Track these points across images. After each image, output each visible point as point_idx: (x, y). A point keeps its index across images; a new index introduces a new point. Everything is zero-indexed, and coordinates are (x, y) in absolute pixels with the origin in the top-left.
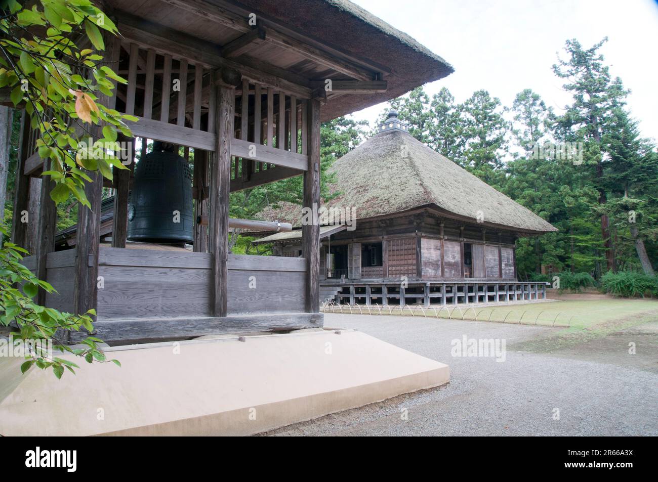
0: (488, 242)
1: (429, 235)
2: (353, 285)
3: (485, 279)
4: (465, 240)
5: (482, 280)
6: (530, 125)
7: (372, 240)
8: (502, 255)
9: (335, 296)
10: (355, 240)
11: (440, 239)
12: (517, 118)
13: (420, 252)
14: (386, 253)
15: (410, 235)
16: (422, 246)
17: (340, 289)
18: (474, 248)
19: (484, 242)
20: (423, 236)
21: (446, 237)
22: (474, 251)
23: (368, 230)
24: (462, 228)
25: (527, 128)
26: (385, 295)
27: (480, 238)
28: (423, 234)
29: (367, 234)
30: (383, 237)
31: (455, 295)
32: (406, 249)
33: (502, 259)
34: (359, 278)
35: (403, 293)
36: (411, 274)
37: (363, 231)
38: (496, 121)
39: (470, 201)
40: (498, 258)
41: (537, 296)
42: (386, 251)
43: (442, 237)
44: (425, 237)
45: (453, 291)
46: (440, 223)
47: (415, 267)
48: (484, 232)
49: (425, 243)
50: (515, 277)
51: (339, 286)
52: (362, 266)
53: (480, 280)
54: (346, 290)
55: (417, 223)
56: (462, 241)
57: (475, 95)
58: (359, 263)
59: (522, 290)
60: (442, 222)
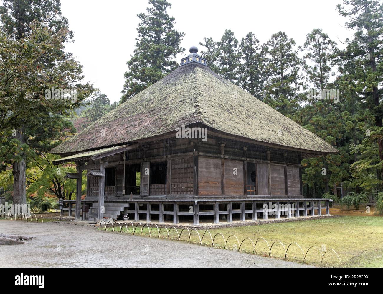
0: (272, 161)
1: (207, 155)
2: (137, 202)
3: (269, 196)
4: (248, 159)
5: (267, 197)
6: (319, 61)
7: (158, 160)
8: (288, 173)
9: (121, 212)
10: (145, 159)
11: (221, 158)
12: (309, 56)
13: (197, 171)
14: (169, 171)
15: (189, 154)
16: (200, 165)
17: (127, 205)
18: (258, 167)
19: (269, 162)
20: (200, 155)
21: (227, 157)
22: (258, 169)
23: (156, 150)
24: (245, 149)
25: (317, 64)
26: (162, 212)
27: (265, 158)
28: (201, 154)
29: (155, 153)
30: (167, 157)
31: (229, 212)
32: (186, 168)
33: (288, 177)
34: (147, 195)
35: (176, 210)
36: (189, 191)
37: (152, 151)
38: (292, 59)
39: (249, 123)
40: (284, 176)
41: (320, 212)
42: (169, 169)
43: (222, 156)
44: (203, 156)
45: (228, 208)
46: (221, 143)
47: (192, 185)
48: (269, 152)
49: (202, 161)
50: (301, 194)
51: (126, 202)
52: (150, 184)
53: (264, 197)
54: (132, 207)
55: (194, 143)
56: (245, 161)
57: (274, 36)
58: (147, 181)
59: (305, 206)
60: (223, 142)
